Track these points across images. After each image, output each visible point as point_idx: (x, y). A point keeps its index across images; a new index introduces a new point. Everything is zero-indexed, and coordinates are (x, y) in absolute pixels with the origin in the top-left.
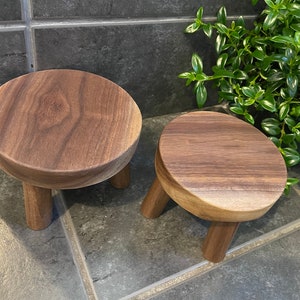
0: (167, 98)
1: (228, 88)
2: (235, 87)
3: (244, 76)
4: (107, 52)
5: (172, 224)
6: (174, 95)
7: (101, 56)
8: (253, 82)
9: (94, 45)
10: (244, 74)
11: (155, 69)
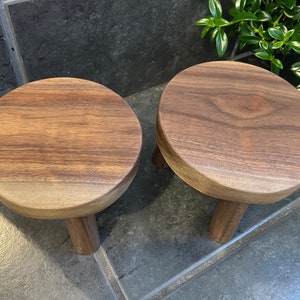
0: (169, 63)
1: (249, 32)
2: (257, 31)
3: (266, 16)
4: (96, 20)
5: (193, 205)
6: (177, 58)
7: (91, 26)
8: (276, 22)
9: (80, 14)
10: (266, 15)
11: (154, 31)
